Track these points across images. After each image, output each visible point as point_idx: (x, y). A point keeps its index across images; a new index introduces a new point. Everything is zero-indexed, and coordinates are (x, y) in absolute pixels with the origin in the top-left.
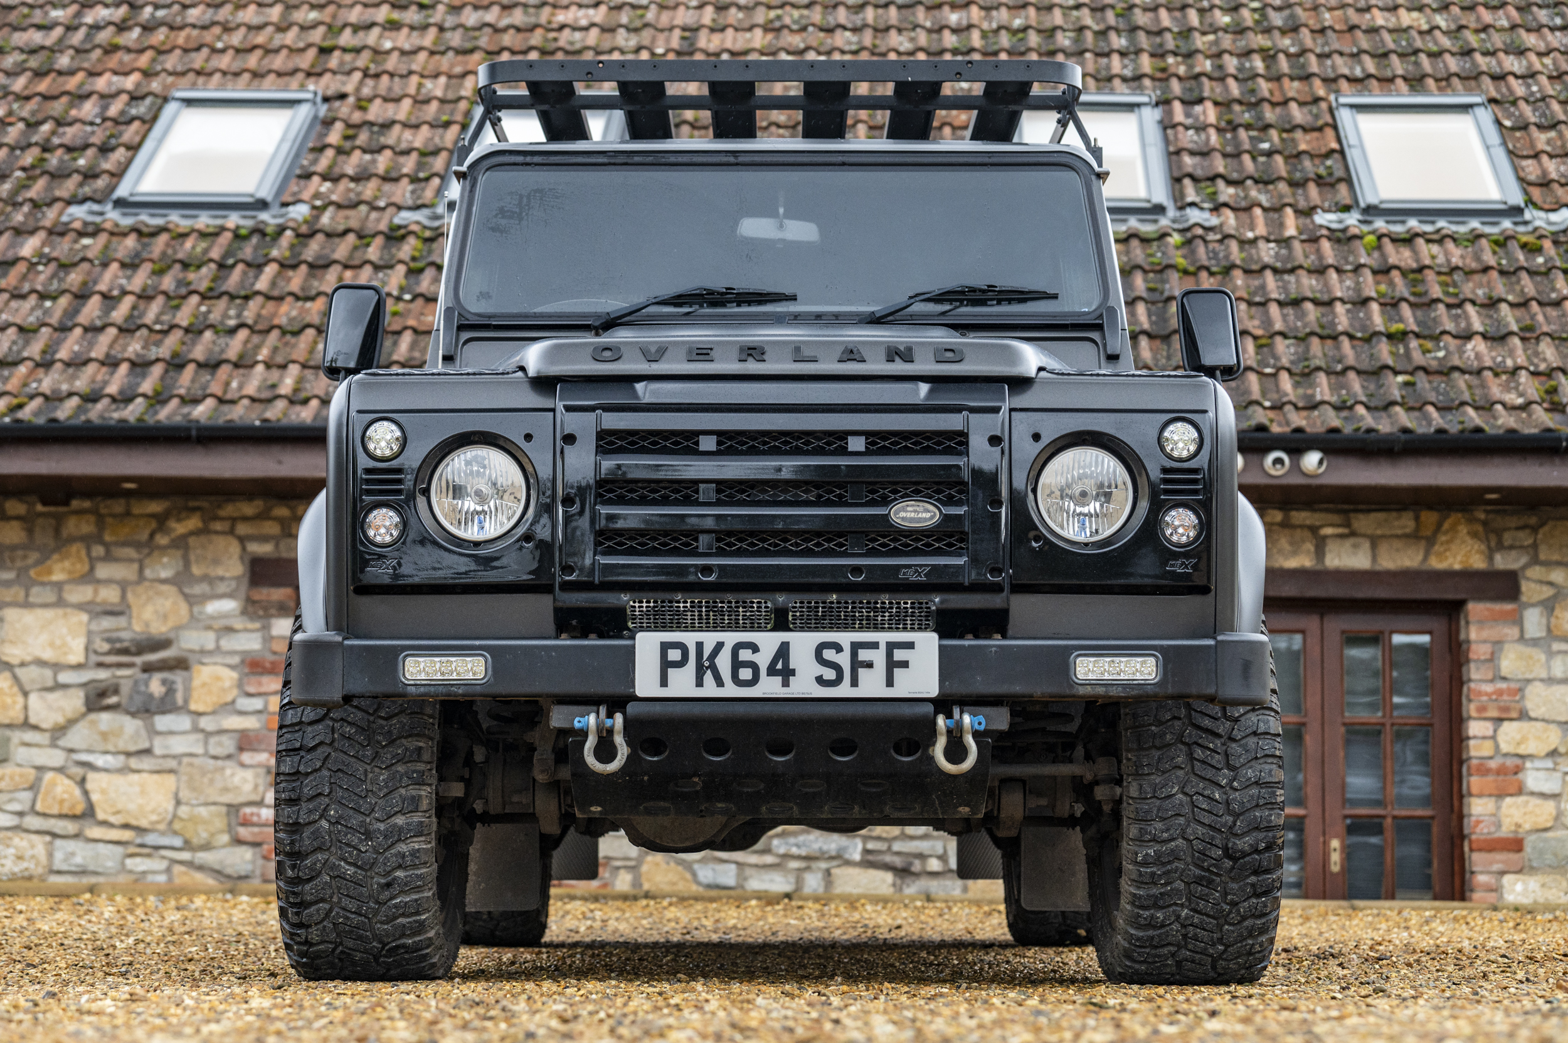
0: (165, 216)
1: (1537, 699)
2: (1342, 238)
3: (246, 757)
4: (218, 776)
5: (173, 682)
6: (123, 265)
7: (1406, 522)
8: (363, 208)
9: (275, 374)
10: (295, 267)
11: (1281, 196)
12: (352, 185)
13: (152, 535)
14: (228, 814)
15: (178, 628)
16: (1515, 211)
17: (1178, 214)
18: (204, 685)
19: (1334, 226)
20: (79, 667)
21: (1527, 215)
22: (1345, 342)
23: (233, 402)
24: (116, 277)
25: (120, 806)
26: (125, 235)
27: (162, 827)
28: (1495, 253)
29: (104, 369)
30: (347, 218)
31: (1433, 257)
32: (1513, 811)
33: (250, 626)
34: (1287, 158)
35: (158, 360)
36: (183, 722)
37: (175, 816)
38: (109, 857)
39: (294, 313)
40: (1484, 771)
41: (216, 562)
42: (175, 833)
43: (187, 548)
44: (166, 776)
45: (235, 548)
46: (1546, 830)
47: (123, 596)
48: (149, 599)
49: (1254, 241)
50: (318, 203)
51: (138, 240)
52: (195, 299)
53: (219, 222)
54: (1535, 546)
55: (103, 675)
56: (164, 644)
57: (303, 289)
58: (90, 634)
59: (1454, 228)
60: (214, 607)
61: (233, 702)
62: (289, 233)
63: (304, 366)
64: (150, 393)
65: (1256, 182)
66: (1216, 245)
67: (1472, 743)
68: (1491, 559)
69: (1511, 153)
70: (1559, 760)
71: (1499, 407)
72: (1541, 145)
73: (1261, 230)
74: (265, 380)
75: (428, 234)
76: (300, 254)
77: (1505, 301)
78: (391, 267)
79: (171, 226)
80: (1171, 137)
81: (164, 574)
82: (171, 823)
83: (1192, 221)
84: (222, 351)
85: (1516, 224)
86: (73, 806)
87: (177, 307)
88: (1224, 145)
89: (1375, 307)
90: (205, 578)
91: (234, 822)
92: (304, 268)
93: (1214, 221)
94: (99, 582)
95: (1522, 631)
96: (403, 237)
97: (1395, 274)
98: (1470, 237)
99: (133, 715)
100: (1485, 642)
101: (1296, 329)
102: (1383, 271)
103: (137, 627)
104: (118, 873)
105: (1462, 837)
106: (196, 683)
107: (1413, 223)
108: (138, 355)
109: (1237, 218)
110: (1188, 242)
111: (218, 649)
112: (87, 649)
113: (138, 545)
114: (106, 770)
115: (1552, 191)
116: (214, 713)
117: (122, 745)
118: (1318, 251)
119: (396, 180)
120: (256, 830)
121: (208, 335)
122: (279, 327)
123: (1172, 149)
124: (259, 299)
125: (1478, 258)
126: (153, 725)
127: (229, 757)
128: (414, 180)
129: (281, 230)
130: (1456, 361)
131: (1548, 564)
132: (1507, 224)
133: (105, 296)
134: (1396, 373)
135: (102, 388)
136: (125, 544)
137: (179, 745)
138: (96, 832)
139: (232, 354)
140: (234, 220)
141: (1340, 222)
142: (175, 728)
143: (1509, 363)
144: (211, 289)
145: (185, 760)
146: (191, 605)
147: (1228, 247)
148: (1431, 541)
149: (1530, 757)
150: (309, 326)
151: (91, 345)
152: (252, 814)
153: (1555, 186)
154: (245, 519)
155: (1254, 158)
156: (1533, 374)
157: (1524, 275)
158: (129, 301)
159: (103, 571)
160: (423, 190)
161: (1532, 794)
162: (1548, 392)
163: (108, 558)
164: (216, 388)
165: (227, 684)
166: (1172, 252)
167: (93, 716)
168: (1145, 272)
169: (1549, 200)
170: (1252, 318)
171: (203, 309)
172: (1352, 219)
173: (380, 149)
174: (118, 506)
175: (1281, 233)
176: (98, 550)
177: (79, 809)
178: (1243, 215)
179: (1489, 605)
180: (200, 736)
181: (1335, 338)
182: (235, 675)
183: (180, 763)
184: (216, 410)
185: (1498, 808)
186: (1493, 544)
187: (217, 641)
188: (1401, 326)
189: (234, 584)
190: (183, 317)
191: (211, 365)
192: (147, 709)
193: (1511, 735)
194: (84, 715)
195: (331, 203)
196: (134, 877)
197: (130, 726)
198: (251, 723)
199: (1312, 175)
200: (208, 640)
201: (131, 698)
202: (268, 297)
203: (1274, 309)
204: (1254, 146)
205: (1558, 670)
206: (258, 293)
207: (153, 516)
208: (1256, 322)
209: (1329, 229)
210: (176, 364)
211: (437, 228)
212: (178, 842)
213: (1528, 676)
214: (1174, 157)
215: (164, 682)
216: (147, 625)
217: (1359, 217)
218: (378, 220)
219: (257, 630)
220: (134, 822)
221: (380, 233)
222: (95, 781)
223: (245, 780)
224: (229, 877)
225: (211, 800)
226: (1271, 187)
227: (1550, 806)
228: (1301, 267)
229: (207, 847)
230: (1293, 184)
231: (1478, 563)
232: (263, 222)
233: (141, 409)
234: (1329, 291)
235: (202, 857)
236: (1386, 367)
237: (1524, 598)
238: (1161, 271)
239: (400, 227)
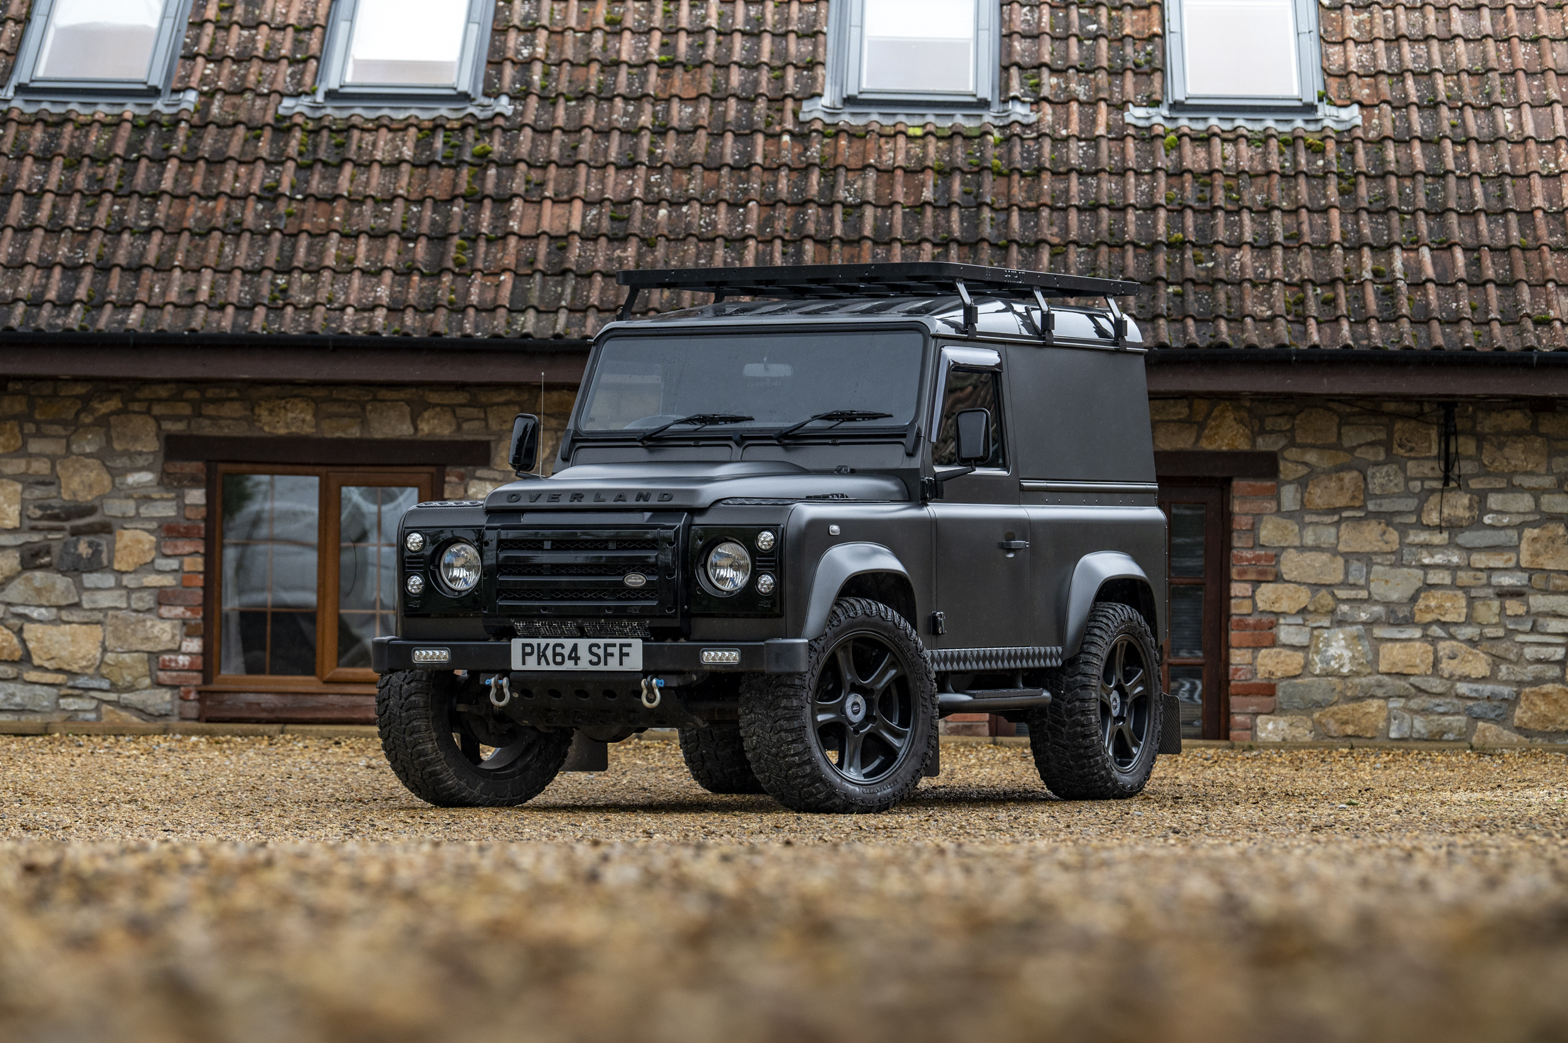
0: (67, 103)
1: (1291, 564)
2: (1147, 137)
3: (165, 611)
4: (139, 627)
5: (99, 545)
6: (36, 159)
7: (1181, 410)
8: (248, 96)
9: (191, 278)
10: (194, 162)
11: (1098, 89)
12: (235, 67)
13: (77, 414)
14: (149, 660)
15: (102, 497)
16: (1310, 108)
17: (1001, 108)
18: (126, 547)
19: (1141, 123)
20: (14, 531)
21: (1320, 115)
22: (1130, 250)
23: (160, 308)
24: (33, 173)
25: (54, 654)
26: (33, 124)
27: (90, 671)
28: (1281, 154)
29: (39, 272)
30: (235, 107)
31: (1225, 159)
32: (1267, 661)
33: (166, 496)
34: (1110, 41)
35: (86, 264)
36: (109, 580)
37: (102, 661)
38: (44, 697)
39: (199, 214)
40: (1242, 626)
41: (135, 439)
42: (103, 677)
43: (108, 426)
44: (94, 627)
45: (151, 426)
46: (1295, 677)
47: (53, 468)
48: (76, 471)
49: (1067, 138)
50: (205, 88)
51: (45, 132)
52: (108, 199)
53: (116, 110)
54: (1292, 430)
55: (36, 538)
56: (90, 510)
57: (204, 187)
58: (23, 501)
59: (1250, 126)
60: (132, 479)
61: (153, 561)
62: (183, 124)
63: (216, 271)
64: (85, 299)
65: (1078, 71)
66: (1032, 143)
67: (1233, 601)
68: (1254, 443)
69: (1321, 37)
70: (1308, 617)
71: (1248, 320)
72: (1351, 32)
73: (1074, 128)
74: (183, 285)
75: (311, 125)
76: (196, 148)
77: (1278, 208)
78: (282, 163)
79: (73, 116)
80: (1006, 17)
81: (88, 450)
82: (99, 667)
83: (1012, 118)
84: (142, 255)
85: (1307, 121)
86: (12, 653)
87: (94, 207)
88: (1052, 27)
89: (1162, 213)
90: (127, 453)
91: (154, 668)
92: (202, 163)
93: (1033, 117)
94: (31, 456)
95: (1279, 504)
96: (289, 130)
97: (1188, 177)
98: (1261, 136)
99: (64, 573)
100: (1247, 514)
101: (1089, 237)
102: (1177, 174)
103: (66, 497)
104: (53, 711)
105: (1228, 682)
106: (119, 545)
107: (1214, 121)
108: (68, 258)
109: (1054, 113)
110: (1007, 140)
111: (138, 517)
112: (21, 514)
113: (64, 423)
114: (41, 621)
115: (1348, 82)
116: (135, 572)
117: (54, 600)
118: (1123, 150)
119: (276, 61)
120: (174, 674)
121: (126, 236)
122: (189, 230)
123: (1004, 31)
124: (166, 199)
125: (1265, 162)
126: (81, 582)
127: (149, 610)
128: (293, 62)
129: (175, 121)
130: (1222, 274)
131: (1304, 447)
132: (1299, 123)
133: (25, 194)
134: (1169, 284)
135: (43, 293)
136: (53, 422)
137: (105, 600)
138: (33, 676)
139: (151, 258)
140: (130, 109)
141: (1148, 118)
142: (100, 585)
143: (1268, 274)
144: (120, 187)
145: (110, 613)
146: (113, 477)
147: (1041, 147)
148: (1202, 426)
149: (1283, 614)
150: (215, 229)
151: (25, 247)
152: (170, 661)
153: (1353, 78)
154: (159, 400)
155: (1080, 41)
156: (1286, 284)
157: (1302, 180)
158: (49, 198)
159: (34, 446)
160: (303, 73)
161: (1284, 646)
162: (1296, 304)
163: (40, 434)
164: (143, 295)
165: (147, 546)
166: (990, 152)
167: (28, 574)
168: (963, 173)
169: (1345, 94)
170: (1051, 224)
171: (116, 208)
172: (1158, 116)
173: (257, 25)
174: (47, 390)
175: (1092, 131)
176: (30, 428)
177: (17, 655)
178: (1060, 110)
179: (1251, 483)
180: (124, 592)
181: (1122, 246)
182: (153, 538)
183: (106, 616)
184: (144, 316)
185: (1255, 658)
186: (1256, 429)
187: (137, 509)
188: (1181, 235)
189: (151, 458)
190: (101, 218)
191: (135, 269)
192: (76, 568)
193: (1266, 594)
194: (19, 573)
195: (220, 90)
196: (66, 715)
197: (61, 582)
198: (168, 581)
199: (1130, 65)
200: (130, 508)
201: (61, 558)
202: (174, 197)
203: (1073, 215)
204: (1081, 27)
205: (1309, 539)
206: (164, 192)
207: (77, 397)
208: (1055, 230)
209: (1135, 126)
210: (103, 268)
211: (320, 119)
212: (105, 685)
213: (1283, 544)
214: (1007, 40)
215: (90, 544)
216: (75, 494)
217: (1165, 112)
218: (265, 109)
219: (172, 499)
220: (66, 667)
221: (268, 125)
222: (31, 632)
223: (165, 631)
224: (151, 715)
225: (134, 648)
226: (1091, 76)
227: (1299, 657)
228: (1103, 170)
229: (131, 689)
230: (1112, 73)
231: (1243, 445)
232: (158, 112)
233: (80, 316)
234: (1125, 197)
235: (127, 697)
236: (1161, 279)
237: (1282, 477)
238: (979, 173)
239: (284, 118)
